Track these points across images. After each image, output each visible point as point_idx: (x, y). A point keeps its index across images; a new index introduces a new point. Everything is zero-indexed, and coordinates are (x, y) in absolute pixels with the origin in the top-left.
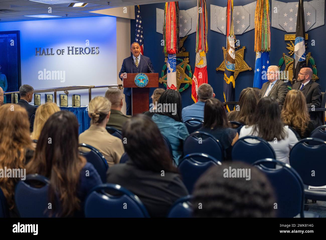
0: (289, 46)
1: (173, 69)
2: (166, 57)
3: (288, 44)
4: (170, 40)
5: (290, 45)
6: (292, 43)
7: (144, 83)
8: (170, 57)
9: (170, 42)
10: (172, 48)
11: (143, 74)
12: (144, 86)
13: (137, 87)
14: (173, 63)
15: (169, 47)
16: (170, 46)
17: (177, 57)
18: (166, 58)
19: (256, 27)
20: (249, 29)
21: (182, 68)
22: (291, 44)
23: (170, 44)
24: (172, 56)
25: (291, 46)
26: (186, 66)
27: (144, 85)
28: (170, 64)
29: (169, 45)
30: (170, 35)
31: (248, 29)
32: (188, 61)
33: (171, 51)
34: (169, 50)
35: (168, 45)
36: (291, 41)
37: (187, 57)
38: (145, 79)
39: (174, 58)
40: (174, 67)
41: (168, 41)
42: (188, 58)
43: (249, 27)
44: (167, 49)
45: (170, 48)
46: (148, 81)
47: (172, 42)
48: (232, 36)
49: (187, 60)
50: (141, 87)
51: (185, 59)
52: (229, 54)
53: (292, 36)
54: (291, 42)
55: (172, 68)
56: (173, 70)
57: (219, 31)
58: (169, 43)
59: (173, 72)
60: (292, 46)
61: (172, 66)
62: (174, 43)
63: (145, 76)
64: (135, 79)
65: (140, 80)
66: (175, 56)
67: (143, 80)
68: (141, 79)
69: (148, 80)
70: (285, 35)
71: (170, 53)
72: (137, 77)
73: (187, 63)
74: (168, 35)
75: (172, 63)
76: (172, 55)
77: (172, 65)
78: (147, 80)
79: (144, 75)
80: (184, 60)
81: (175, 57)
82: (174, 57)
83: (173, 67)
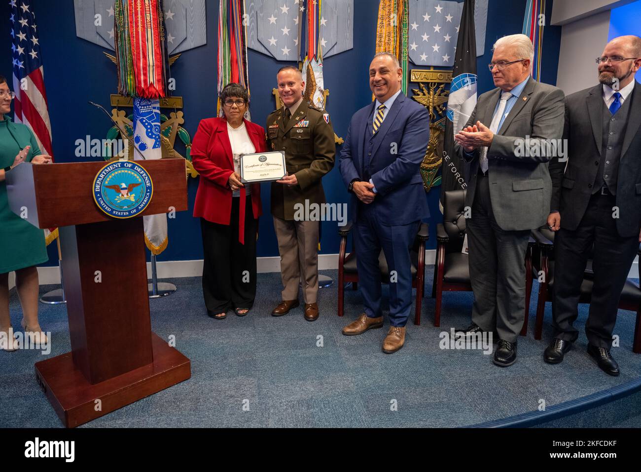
0: (418, 95)
1: (153, 141)
2: (115, 107)
3: (416, 90)
4: (145, 57)
5: (419, 93)
6: (424, 88)
7: (137, 202)
8: (144, 106)
9: (145, 64)
10: (152, 80)
11: (130, 166)
12: (138, 210)
13: (105, 219)
14: (153, 124)
15: (142, 78)
16: (145, 75)
17: (161, 109)
18: (114, 111)
19: (383, 43)
20: (335, 51)
21: (167, 136)
22: (422, 90)
23: (145, 69)
24: (149, 105)
25: (421, 94)
26: (177, 134)
27: (137, 208)
28: (146, 127)
29: (142, 72)
30: (142, 41)
31: (332, 51)
32: (182, 121)
33: (150, 90)
34: (143, 86)
35: (139, 70)
36: (423, 83)
37: (178, 110)
38: (137, 185)
39: (155, 111)
40: (156, 135)
41: (140, 59)
42: (181, 114)
43: (335, 46)
44: (136, 83)
45: (145, 81)
46: (150, 192)
47: (151, 64)
48: (320, 62)
49: (178, 118)
50: (123, 216)
51: (172, 114)
52: (315, 104)
53: (424, 73)
54: (422, 85)
55: (151, 137)
56: (155, 144)
57: (263, 48)
58: (141, 65)
59: (154, 147)
60: (424, 95)
61: (151, 132)
62: (157, 67)
63: (139, 170)
64: (98, 187)
65: (118, 189)
66: (158, 105)
67: (130, 188)
68: (124, 185)
69: (150, 188)
70: (412, 70)
71: (144, 95)
72: (102, 176)
73: (179, 125)
74: (138, 43)
75: (149, 124)
76: (150, 101)
77: (151, 130)
78: (147, 188)
79: (133, 168)
80: (170, 118)
81: (158, 108)
82: (154, 108)
83: (153, 134)
